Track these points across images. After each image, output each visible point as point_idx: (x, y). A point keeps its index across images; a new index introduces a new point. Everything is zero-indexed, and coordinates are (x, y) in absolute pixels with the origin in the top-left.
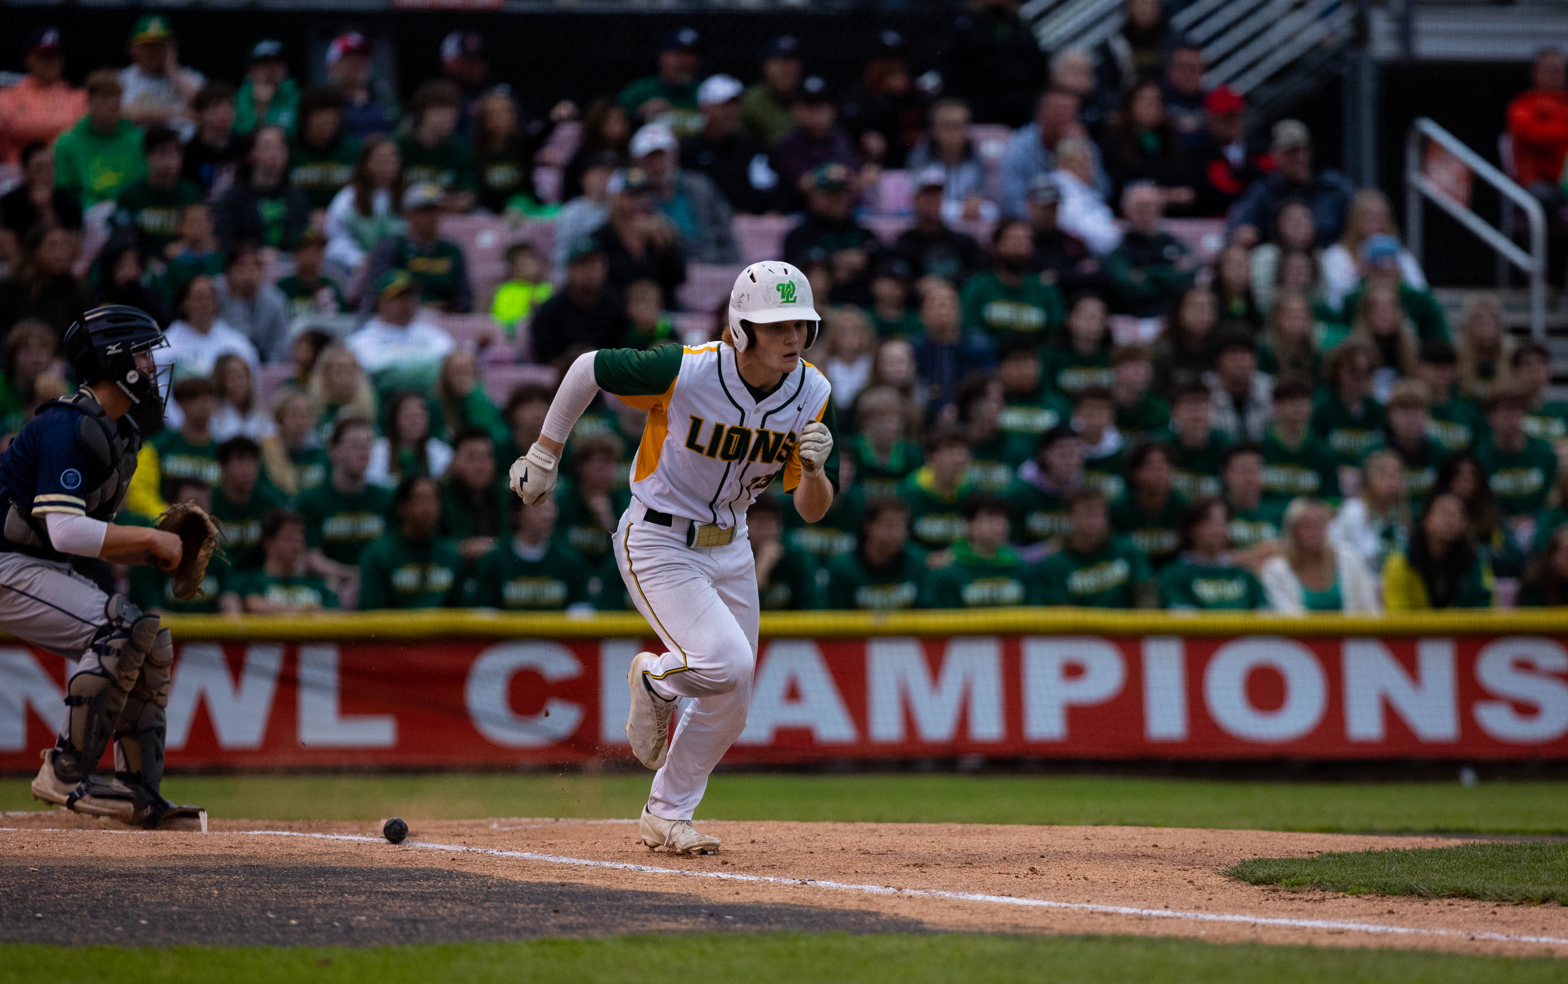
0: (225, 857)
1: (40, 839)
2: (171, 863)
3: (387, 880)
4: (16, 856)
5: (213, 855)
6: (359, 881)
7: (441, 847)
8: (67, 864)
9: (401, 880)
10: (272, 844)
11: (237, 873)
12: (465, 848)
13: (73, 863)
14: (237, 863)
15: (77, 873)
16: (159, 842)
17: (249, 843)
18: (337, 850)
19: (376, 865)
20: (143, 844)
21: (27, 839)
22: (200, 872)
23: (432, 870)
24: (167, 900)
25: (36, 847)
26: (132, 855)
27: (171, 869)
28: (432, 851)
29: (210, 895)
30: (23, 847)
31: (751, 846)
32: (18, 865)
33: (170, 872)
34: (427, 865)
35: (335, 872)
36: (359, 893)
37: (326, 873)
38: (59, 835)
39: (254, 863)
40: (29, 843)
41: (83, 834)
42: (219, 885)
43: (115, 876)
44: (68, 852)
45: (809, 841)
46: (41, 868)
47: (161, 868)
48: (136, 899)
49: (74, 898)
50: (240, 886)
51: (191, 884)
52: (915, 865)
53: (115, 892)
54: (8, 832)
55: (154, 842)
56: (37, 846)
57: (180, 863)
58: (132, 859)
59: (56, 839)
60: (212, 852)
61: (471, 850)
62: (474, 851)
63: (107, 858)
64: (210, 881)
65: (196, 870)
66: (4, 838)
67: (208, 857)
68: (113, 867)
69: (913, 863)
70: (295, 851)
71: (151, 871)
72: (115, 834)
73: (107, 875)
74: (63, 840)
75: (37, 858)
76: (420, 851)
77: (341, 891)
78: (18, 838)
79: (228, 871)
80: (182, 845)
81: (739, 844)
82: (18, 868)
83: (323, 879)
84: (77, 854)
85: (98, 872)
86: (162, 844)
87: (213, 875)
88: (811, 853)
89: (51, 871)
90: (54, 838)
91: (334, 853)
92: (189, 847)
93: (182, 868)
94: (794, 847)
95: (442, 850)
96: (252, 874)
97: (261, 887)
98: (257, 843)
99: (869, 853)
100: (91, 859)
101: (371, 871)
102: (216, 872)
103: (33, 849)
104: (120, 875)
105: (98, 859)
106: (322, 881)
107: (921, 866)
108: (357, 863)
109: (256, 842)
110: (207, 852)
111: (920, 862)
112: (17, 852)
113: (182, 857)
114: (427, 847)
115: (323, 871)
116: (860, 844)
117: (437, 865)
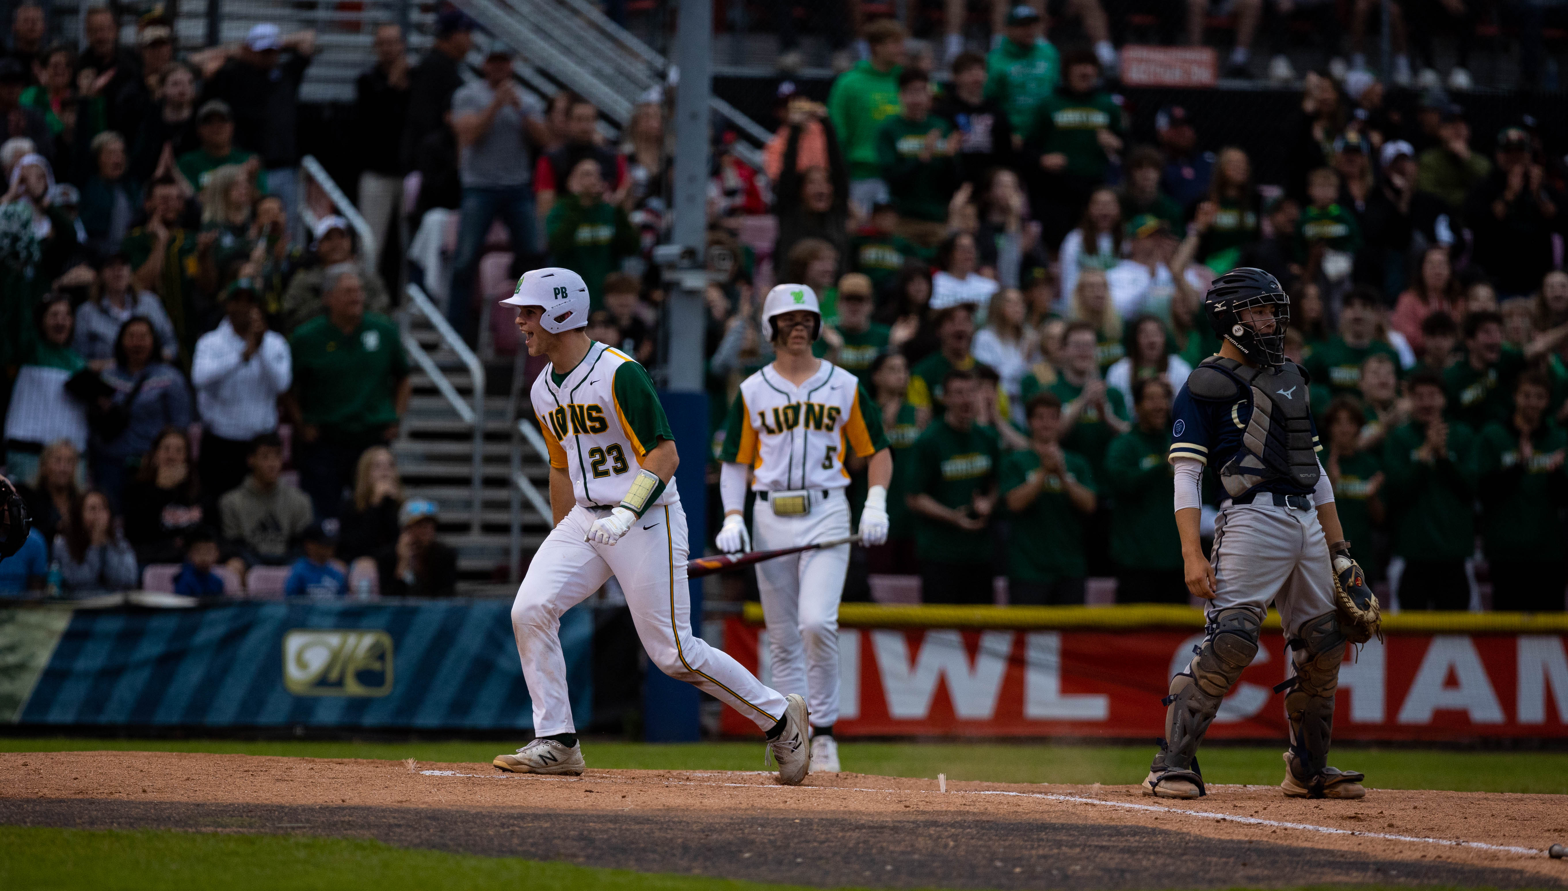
0: (959, 813)
1: (801, 795)
2: (913, 818)
3: (1099, 835)
4: (781, 810)
5: (950, 811)
6: (1074, 835)
7: (1146, 808)
8: (824, 817)
9: (1110, 835)
10: (1001, 803)
11: (969, 827)
12: (1167, 809)
13: (829, 816)
14: (970, 818)
15: (832, 825)
16: (903, 799)
17: (981, 802)
18: (1056, 809)
19: (1090, 822)
20: (889, 801)
21: (790, 795)
22: (938, 826)
23: (1138, 827)
24: (909, 849)
25: (797, 802)
26: (880, 810)
27: (913, 822)
28: (1138, 811)
29: (946, 846)
30: (786, 804)
31: (1413, 811)
32: (782, 818)
33: (912, 826)
34: (1133, 823)
35: (1054, 828)
36: (1072, 846)
37: (1046, 829)
38: (818, 792)
39: (984, 818)
40: (791, 798)
41: (838, 791)
42: (954, 837)
43: (865, 828)
44: (825, 806)
45: (1463, 807)
46: (802, 820)
47: (905, 821)
48: (882, 848)
49: (829, 846)
50: (972, 839)
51: (930, 836)
52: (1555, 830)
53: (865, 842)
54: (774, 789)
55: (899, 799)
57: (921, 818)
58: (880, 815)
59: (815, 795)
60: (949, 809)
61: (1171, 811)
62: (1175, 812)
63: (858, 812)
64: (946, 834)
65: (935, 824)
66: (770, 793)
67: (945, 813)
68: (864, 820)
69: (1553, 828)
70: (1020, 809)
71: (897, 824)
72: (865, 791)
73: (858, 827)
74: (821, 796)
75: (798, 812)
76: (1127, 811)
77: (1059, 844)
79: (961, 825)
80: (923, 803)
81: (1403, 809)
82: (782, 820)
83: (1044, 833)
84: (833, 808)
85: (850, 824)
86: (906, 801)
87: (949, 829)
88: (1465, 818)
89: (810, 824)
90: (813, 794)
91: (1054, 812)
92: (929, 804)
93: (922, 822)
94: (1451, 813)
95: (1146, 810)
96: (983, 828)
97: (990, 839)
98: (988, 802)
99: (1515, 819)
100: (845, 813)
101: (1085, 827)
102: (953, 825)
103: (795, 805)
104: (870, 827)
105: (851, 813)
106: (1043, 835)
107: (1561, 830)
108: (1074, 820)
109: (986, 800)
110: (944, 809)
111: (1560, 827)
112: (781, 806)
113: (924, 813)
114: (1134, 808)
115: (1044, 827)
116: (1508, 811)
117: (1142, 824)
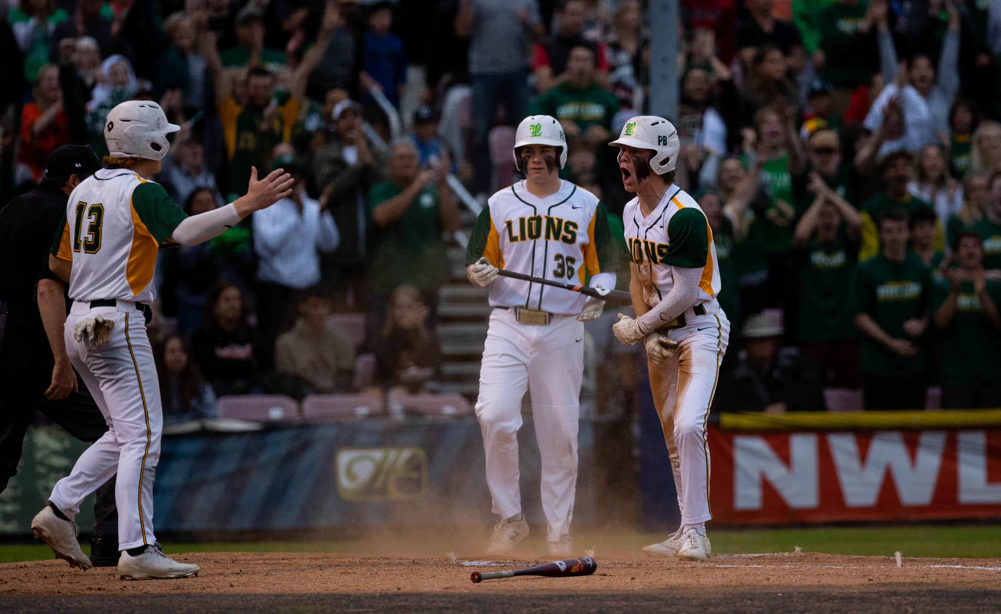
0: (915, 584)
1: (781, 573)
2: (876, 589)
4: (765, 586)
5: (907, 583)
8: (802, 590)
10: (949, 575)
11: (924, 596)
13: (806, 590)
14: (924, 588)
15: (809, 596)
16: (867, 574)
17: (931, 574)
18: (996, 579)
20: (855, 575)
21: (772, 573)
22: (898, 596)
25: (778, 579)
26: (848, 584)
27: (877, 593)
30: (769, 579)
32: (766, 592)
33: (876, 596)
35: (995, 593)
37: (988, 595)
38: (795, 570)
39: (936, 588)
40: (773, 576)
41: (811, 569)
42: (913, 604)
43: (837, 599)
44: (801, 582)
46: (783, 593)
47: (870, 593)
50: (927, 605)
51: (892, 604)
54: (758, 569)
55: (863, 574)
56: (779, 577)
57: (883, 589)
58: (848, 587)
59: (793, 573)
60: (906, 581)
63: (830, 586)
64: (906, 602)
65: (895, 594)
66: (755, 573)
67: (904, 584)
68: (835, 591)
70: (965, 579)
71: (863, 595)
72: (834, 568)
73: (832, 598)
74: (798, 573)
75: (779, 586)
78: (765, 572)
79: (917, 594)
80: (884, 576)
82: (767, 594)
83: (986, 599)
84: (809, 583)
85: (824, 596)
86: (869, 575)
87: (907, 597)
89: (790, 596)
90: (791, 572)
91: (994, 581)
92: (888, 577)
93: (884, 592)
96: (935, 596)
97: (942, 606)
98: (938, 574)
100: (819, 586)
102: (910, 595)
103: (777, 580)
104: (841, 598)
105: (824, 586)
109: (936, 573)
110: (902, 581)
112: (765, 582)
113: (885, 585)
115: (986, 594)
